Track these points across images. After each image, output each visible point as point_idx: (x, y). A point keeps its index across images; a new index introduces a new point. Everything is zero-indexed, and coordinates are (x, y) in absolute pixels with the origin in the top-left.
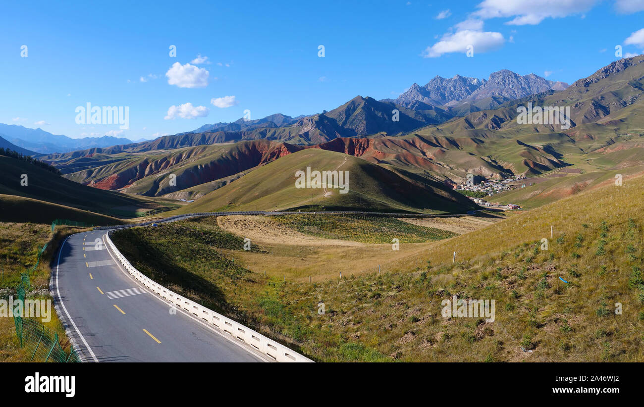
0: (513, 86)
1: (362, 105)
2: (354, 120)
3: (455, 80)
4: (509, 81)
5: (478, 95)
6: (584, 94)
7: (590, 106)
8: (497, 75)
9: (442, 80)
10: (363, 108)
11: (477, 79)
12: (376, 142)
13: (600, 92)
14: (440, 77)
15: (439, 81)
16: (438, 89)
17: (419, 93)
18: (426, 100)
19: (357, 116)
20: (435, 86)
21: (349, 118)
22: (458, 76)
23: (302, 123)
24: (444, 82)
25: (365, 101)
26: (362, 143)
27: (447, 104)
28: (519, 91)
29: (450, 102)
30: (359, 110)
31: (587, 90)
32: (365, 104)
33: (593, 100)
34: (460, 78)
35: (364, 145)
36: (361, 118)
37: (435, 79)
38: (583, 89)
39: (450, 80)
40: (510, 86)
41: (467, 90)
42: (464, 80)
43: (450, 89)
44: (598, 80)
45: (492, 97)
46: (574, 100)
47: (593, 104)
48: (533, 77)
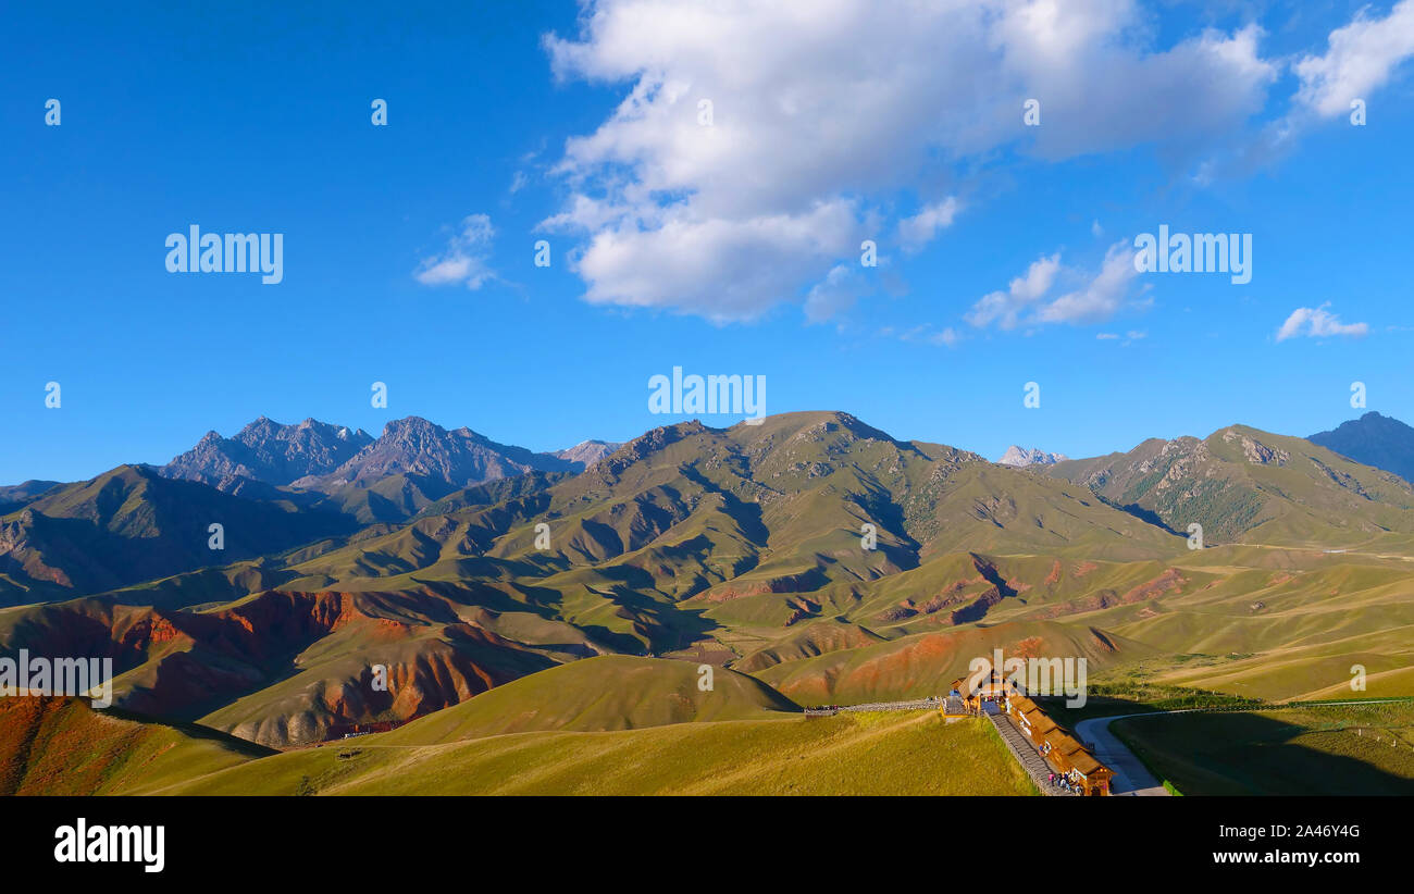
0: (433, 451)
1: (142, 487)
2: (124, 525)
3: (306, 431)
4: (425, 441)
5: (361, 466)
6: (614, 488)
7: (634, 510)
8: (401, 427)
9: (276, 427)
10: (144, 496)
11: (348, 430)
12: (359, 601)
13: (639, 485)
14: (270, 421)
15: (268, 429)
16: (270, 446)
17: (222, 454)
18: (242, 470)
19: (133, 515)
20: (260, 438)
21: (109, 520)
22: (313, 421)
24: (280, 432)
25: (147, 480)
26: (327, 603)
27: (296, 482)
28: (447, 462)
29: (303, 479)
30: (134, 502)
31: (619, 481)
32: (149, 486)
33: (637, 500)
34: (316, 425)
35: (331, 606)
36: (145, 521)
37: (257, 424)
38: (611, 479)
39: (293, 429)
40: (429, 451)
41: (332, 454)
42: (326, 432)
43: (296, 449)
44: (632, 462)
45: (405, 476)
46: (601, 498)
47: (640, 508)
48: (467, 434)
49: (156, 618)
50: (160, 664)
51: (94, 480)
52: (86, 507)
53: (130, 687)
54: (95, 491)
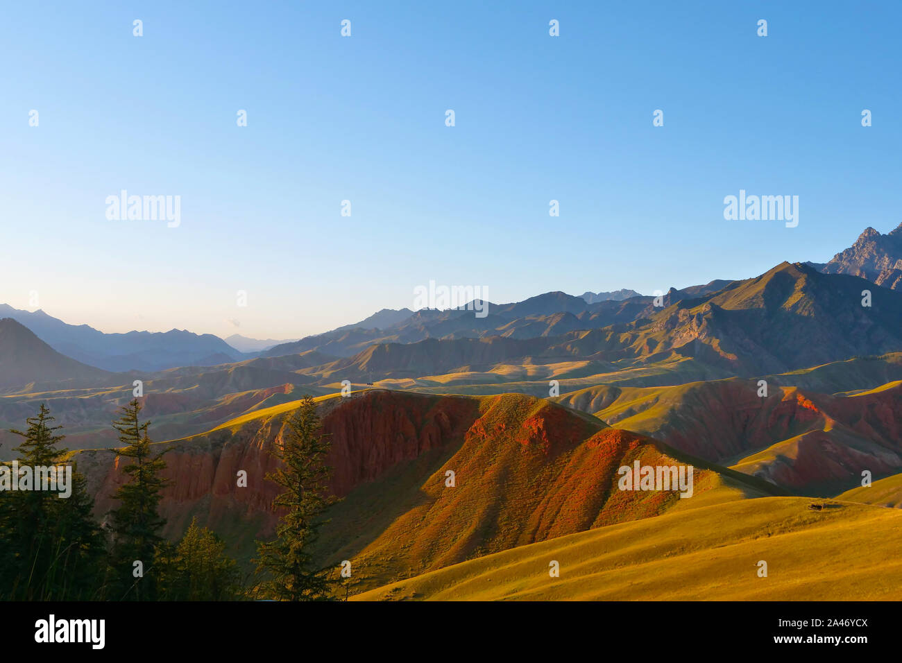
1: (801, 283)
10: (804, 290)
17: (881, 251)
18: (900, 264)
19: (796, 308)
23: (673, 323)
25: (806, 275)
30: (796, 296)
32: (807, 281)
49: (801, 398)
50: (801, 440)
51: (761, 277)
52: (754, 301)
53: (774, 458)
54: (761, 287)
